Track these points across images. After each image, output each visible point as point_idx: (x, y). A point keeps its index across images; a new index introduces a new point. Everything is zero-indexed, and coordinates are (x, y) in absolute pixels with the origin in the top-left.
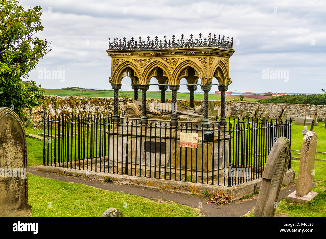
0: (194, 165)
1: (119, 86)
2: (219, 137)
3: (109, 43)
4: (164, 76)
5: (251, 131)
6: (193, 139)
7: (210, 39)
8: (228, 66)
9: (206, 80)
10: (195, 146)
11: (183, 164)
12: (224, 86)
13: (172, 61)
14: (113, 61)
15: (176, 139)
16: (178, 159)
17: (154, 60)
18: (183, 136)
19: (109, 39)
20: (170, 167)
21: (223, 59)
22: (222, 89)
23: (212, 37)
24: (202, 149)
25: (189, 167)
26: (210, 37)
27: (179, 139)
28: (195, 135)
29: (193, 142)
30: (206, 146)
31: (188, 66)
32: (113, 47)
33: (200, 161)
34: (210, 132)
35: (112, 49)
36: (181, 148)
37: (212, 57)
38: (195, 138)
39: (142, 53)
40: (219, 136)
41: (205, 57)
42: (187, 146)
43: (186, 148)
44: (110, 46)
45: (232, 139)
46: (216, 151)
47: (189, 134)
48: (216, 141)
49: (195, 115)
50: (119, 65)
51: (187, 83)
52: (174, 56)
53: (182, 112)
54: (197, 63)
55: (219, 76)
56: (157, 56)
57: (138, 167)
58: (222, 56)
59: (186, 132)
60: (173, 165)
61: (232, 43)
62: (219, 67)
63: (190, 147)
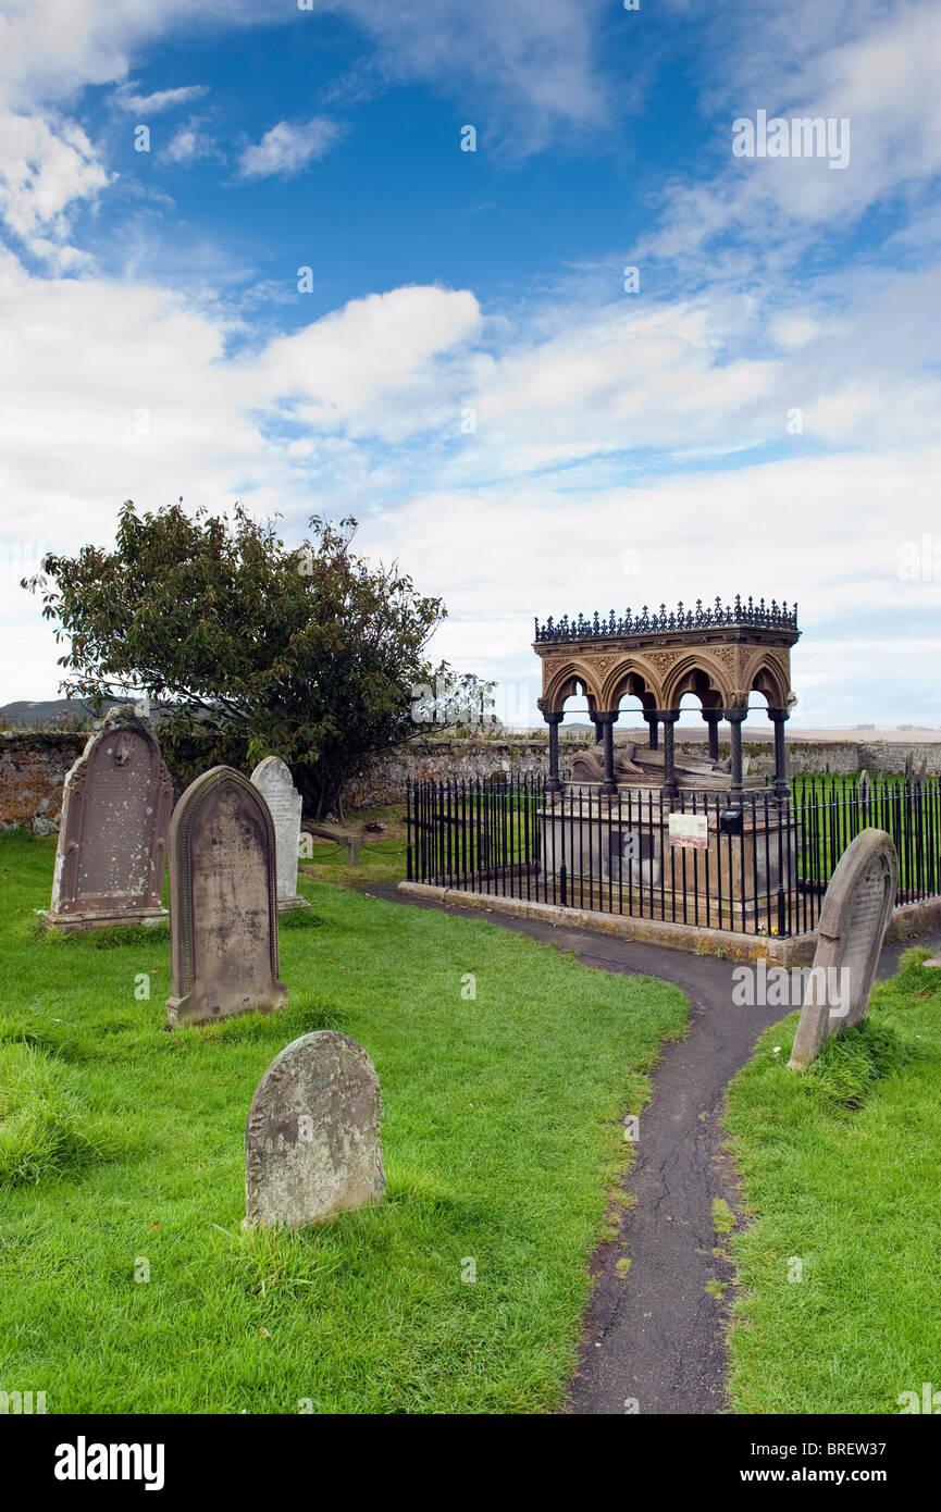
0: (713, 885)
1: (559, 716)
2: (767, 824)
3: (537, 628)
4: (647, 690)
5: (841, 808)
6: (697, 827)
7: (738, 607)
8: (788, 666)
9: (733, 697)
10: (702, 844)
11: (690, 881)
12: (780, 711)
13: (662, 659)
14: (546, 665)
15: (663, 826)
16: (679, 870)
17: (623, 658)
18: (675, 822)
19: (537, 620)
20: (663, 888)
21: (775, 651)
22: (778, 715)
23: (744, 602)
24: (730, 850)
25: (702, 888)
26: (739, 603)
27: (667, 826)
28: (701, 818)
29: (698, 836)
30: (739, 843)
31: (695, 669)
32: (544, 633)
33: (725, 876)
34: (734, 813)
35: (542, 640)
36: (673, 847)
37: (746, 646)
38: (701, 825)
39: (600, 645)
40: (767, 820)
41: (730, 645)
42: (685, 845)
43: (684, 848)
44: (537, 633)
45: (800, 827)
46: (761, 854)
47: (688, 817)
48: (749, 832)
49: (714, 773)
50: (557, 671)
51: (700, 706)
52: (664, 647)
53: (687, 769)
54: (712, 661)
55: (766, 687)
56: (629, 649)
57: (596, 888)
58: (772, 643)
59: (695, 813)
60: (668, 882)
61: (796, 615)
62: (764, 669)
63: (692, 845)
